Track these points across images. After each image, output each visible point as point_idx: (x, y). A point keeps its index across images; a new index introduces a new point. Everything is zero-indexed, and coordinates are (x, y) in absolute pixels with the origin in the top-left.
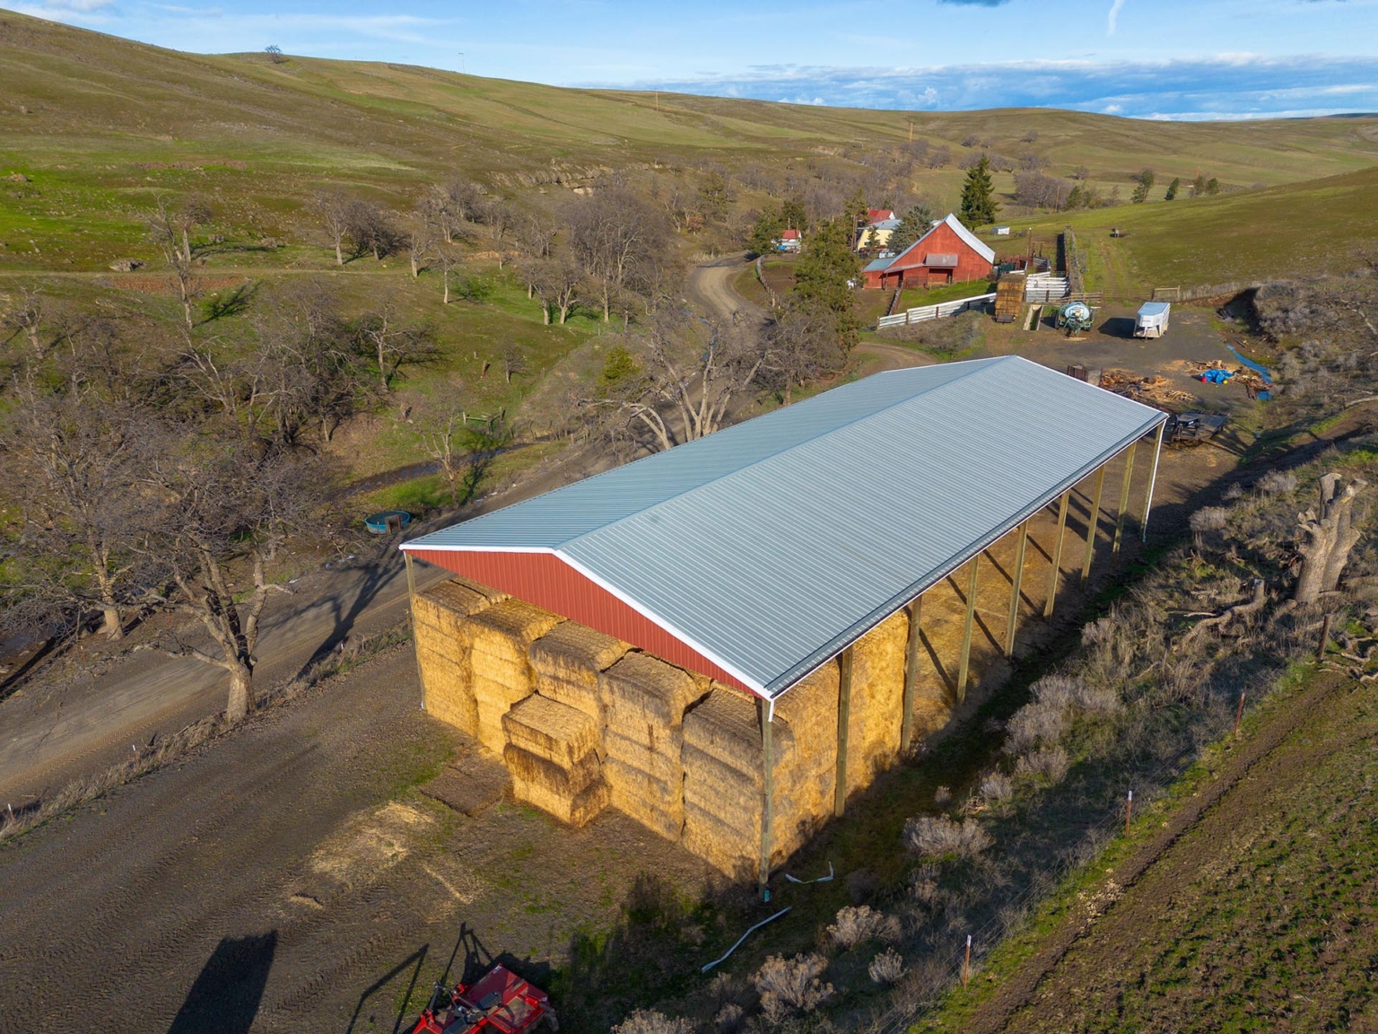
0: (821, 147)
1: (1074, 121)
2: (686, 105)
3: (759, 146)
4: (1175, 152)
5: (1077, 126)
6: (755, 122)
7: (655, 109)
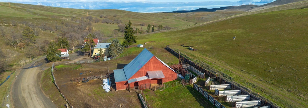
0: (64, 18)
1: (123, 12)
2: (20, 6)
3: (45, 17)
4: (146, 19)
5: (124, 13)
6: (43, 11)
7: (9, 7)
